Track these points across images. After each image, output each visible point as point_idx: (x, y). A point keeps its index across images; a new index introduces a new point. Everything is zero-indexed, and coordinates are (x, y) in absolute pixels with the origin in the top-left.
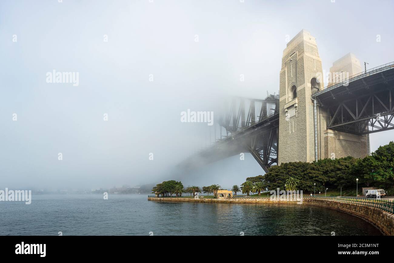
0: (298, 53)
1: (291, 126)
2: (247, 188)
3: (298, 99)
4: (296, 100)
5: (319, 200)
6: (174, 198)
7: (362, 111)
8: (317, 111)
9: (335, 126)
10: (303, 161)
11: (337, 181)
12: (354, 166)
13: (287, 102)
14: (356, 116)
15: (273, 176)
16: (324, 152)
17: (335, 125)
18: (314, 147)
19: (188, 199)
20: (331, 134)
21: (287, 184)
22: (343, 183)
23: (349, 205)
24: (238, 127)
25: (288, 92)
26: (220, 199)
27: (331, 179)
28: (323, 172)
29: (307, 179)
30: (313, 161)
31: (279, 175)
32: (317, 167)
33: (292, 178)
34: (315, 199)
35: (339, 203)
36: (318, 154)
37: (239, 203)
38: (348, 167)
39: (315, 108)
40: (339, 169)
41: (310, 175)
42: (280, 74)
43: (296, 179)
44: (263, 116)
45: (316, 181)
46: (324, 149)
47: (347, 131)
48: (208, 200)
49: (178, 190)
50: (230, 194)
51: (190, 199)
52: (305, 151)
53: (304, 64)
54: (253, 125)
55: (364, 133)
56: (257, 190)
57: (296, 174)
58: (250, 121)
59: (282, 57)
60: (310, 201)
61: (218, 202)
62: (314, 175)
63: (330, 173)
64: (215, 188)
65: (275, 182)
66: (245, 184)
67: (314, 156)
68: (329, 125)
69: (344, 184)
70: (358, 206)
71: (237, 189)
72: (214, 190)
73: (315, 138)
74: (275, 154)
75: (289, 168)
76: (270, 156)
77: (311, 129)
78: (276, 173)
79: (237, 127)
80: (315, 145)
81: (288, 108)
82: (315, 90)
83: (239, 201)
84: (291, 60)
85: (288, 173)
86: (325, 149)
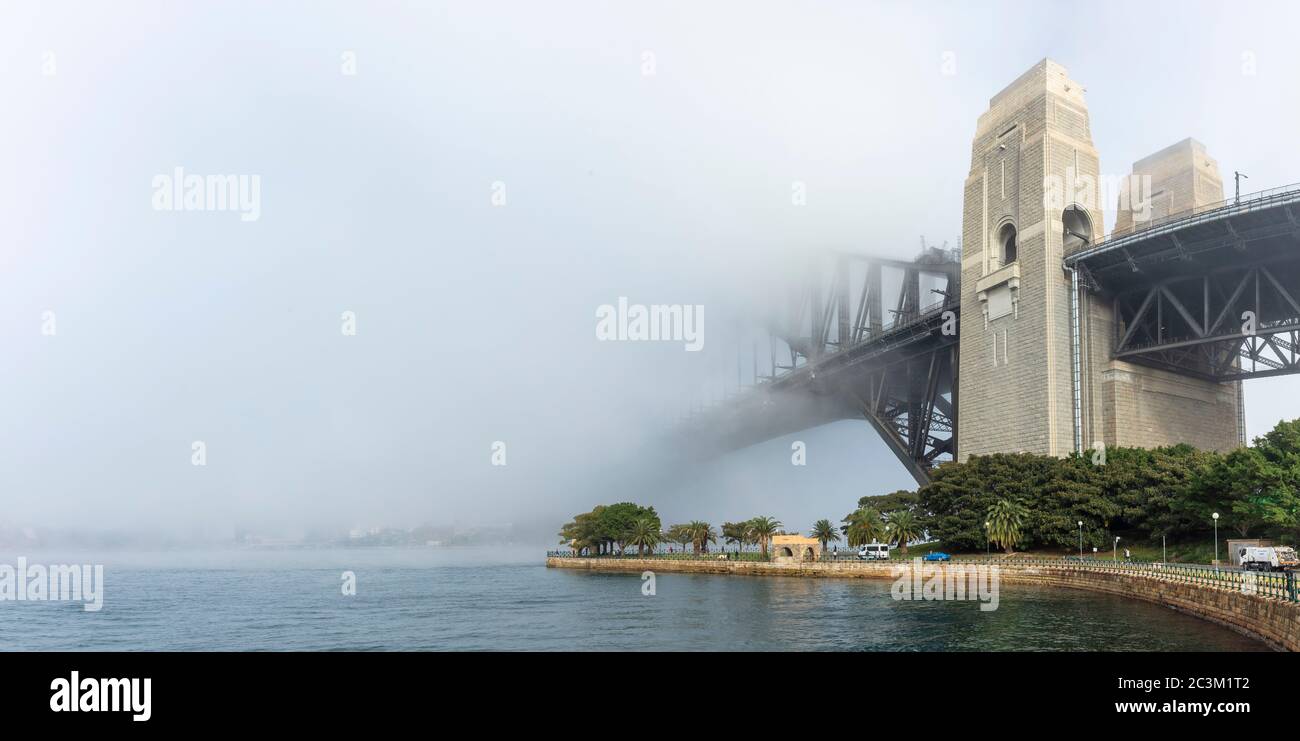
0: (1024, 129)
1: (999, 345)
2: (861, 530)
3: (1021, 266)
4: (1015, 270)
5: (1098, 573)
6: (631, 560)
7: (1223, 314)
8: (1080, 305)
9: (1135, 352)
10: (1037, 452)
11: (1146, 517)
12: (1198, 473)
13: (985, 273)
14: (1202, 326)
15: (946, 496)
16: (1102, 426)
17: (1135, 348)
18: (1070, 410)
19: (677, 562)
20: (1123, 373)
21: (992, 522)
22: (1168, 523)
23: (1196, 588)
24: (830, 341)
25: (989, 242)
26: (782, 563)
27: (1128, 511)
28: (1104, 487)
29: (1054, 508)
30: (1071, 454)
31: (966, 493)
32: (1084, 473)
33: (1006, 503)
34: (1082, 569)
35: (1164, 582)
36: (1083, 432)
37: (842, 577)
38: (1180, 476)
39: (1075, 294)
40: (1152, 482)
41: (1063, 494)
42: (966, 188)
43: (1019, 506)
44: (909, 310)
45: (1082, 513)
46: (1101, 418)
47: (1175, 369)
48: (742, 565)
49: (646, 533)
50: (810, 549)
51: (683, 562)
52: (1043, 423)
53: (1043, 162)
54: (877, 337)
55: (1224, 377)
56: (896, 537)
57: (1017, 491)
58: (867, 325)
59: (974, 136)
60: (1067, 574)
61: (774, 573)
62: (1076, 497)
63: (1124, 491)
64: (764, 529)
65: (951, 514)
66: (855, 518)
67: (1071, 437)
68: (1117, 347)
69: (1171, 527)
70: (1225, 594)
71: (829, 533)
72: (759, 535)
73: (1073, 384)
74: (943, 427)
75: (994, 472)
76: (930, 433)
77: (1062, 357)
78: (956, 487)
79: (826, 340)
80: (1074, 403)
81: (988, 291)
82: (1075, 240)
83: (841, 571)
84: (1003, 149)
85: (992, 488)
86: (1106, 418)
